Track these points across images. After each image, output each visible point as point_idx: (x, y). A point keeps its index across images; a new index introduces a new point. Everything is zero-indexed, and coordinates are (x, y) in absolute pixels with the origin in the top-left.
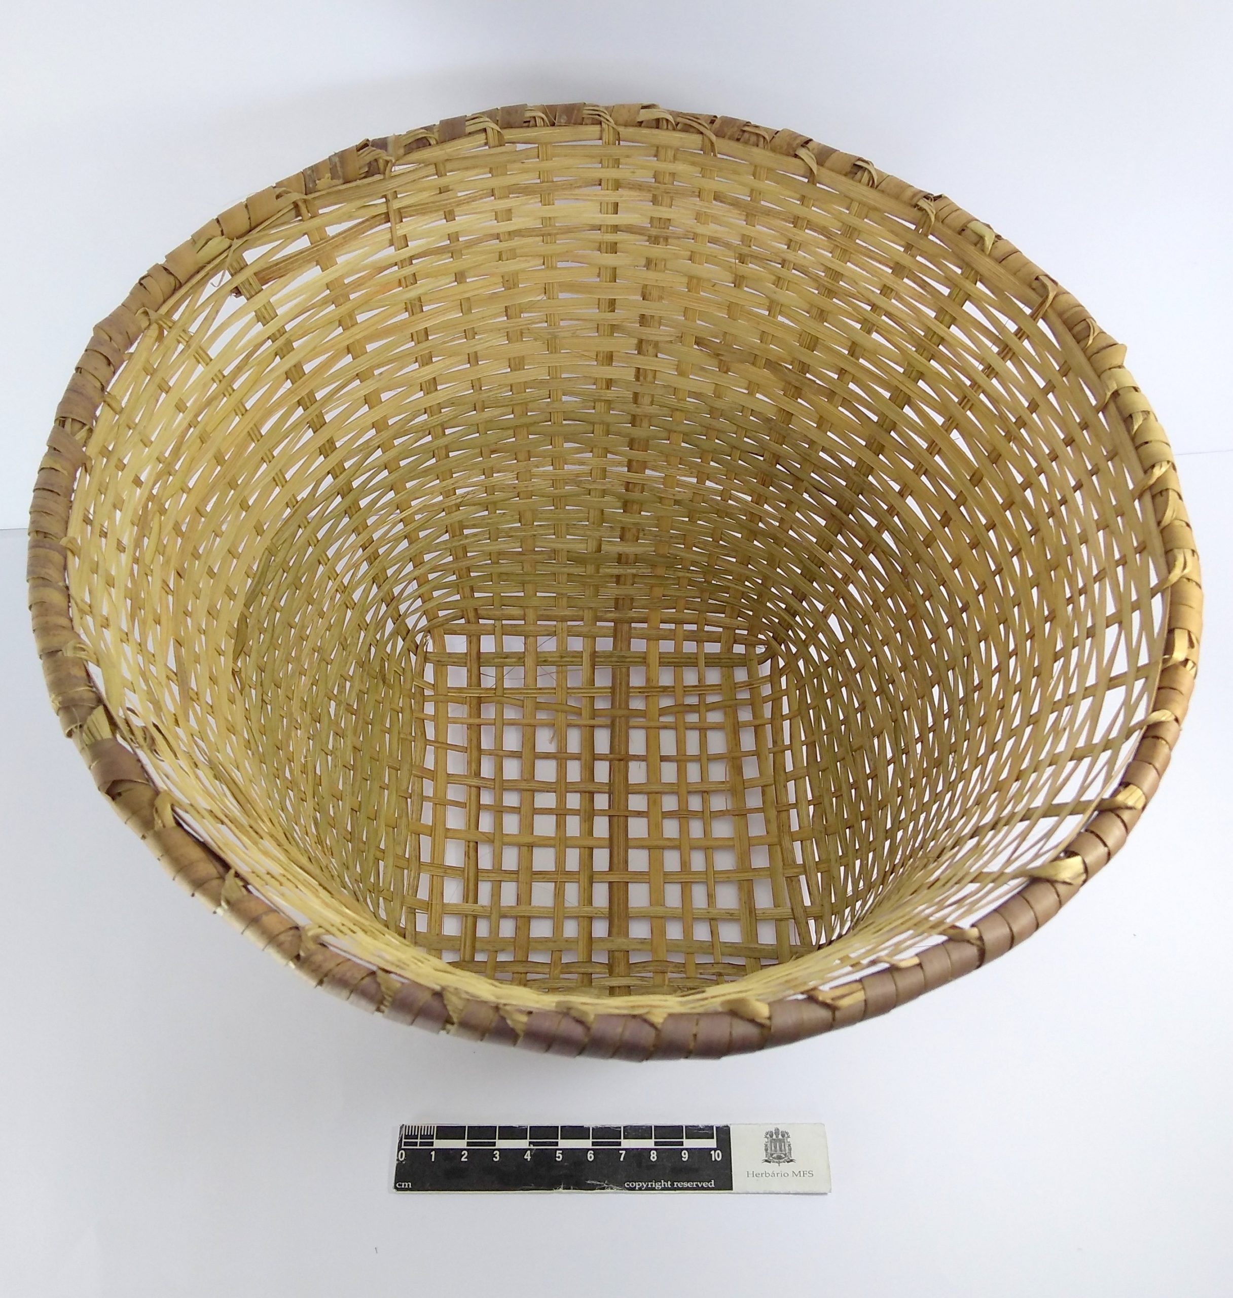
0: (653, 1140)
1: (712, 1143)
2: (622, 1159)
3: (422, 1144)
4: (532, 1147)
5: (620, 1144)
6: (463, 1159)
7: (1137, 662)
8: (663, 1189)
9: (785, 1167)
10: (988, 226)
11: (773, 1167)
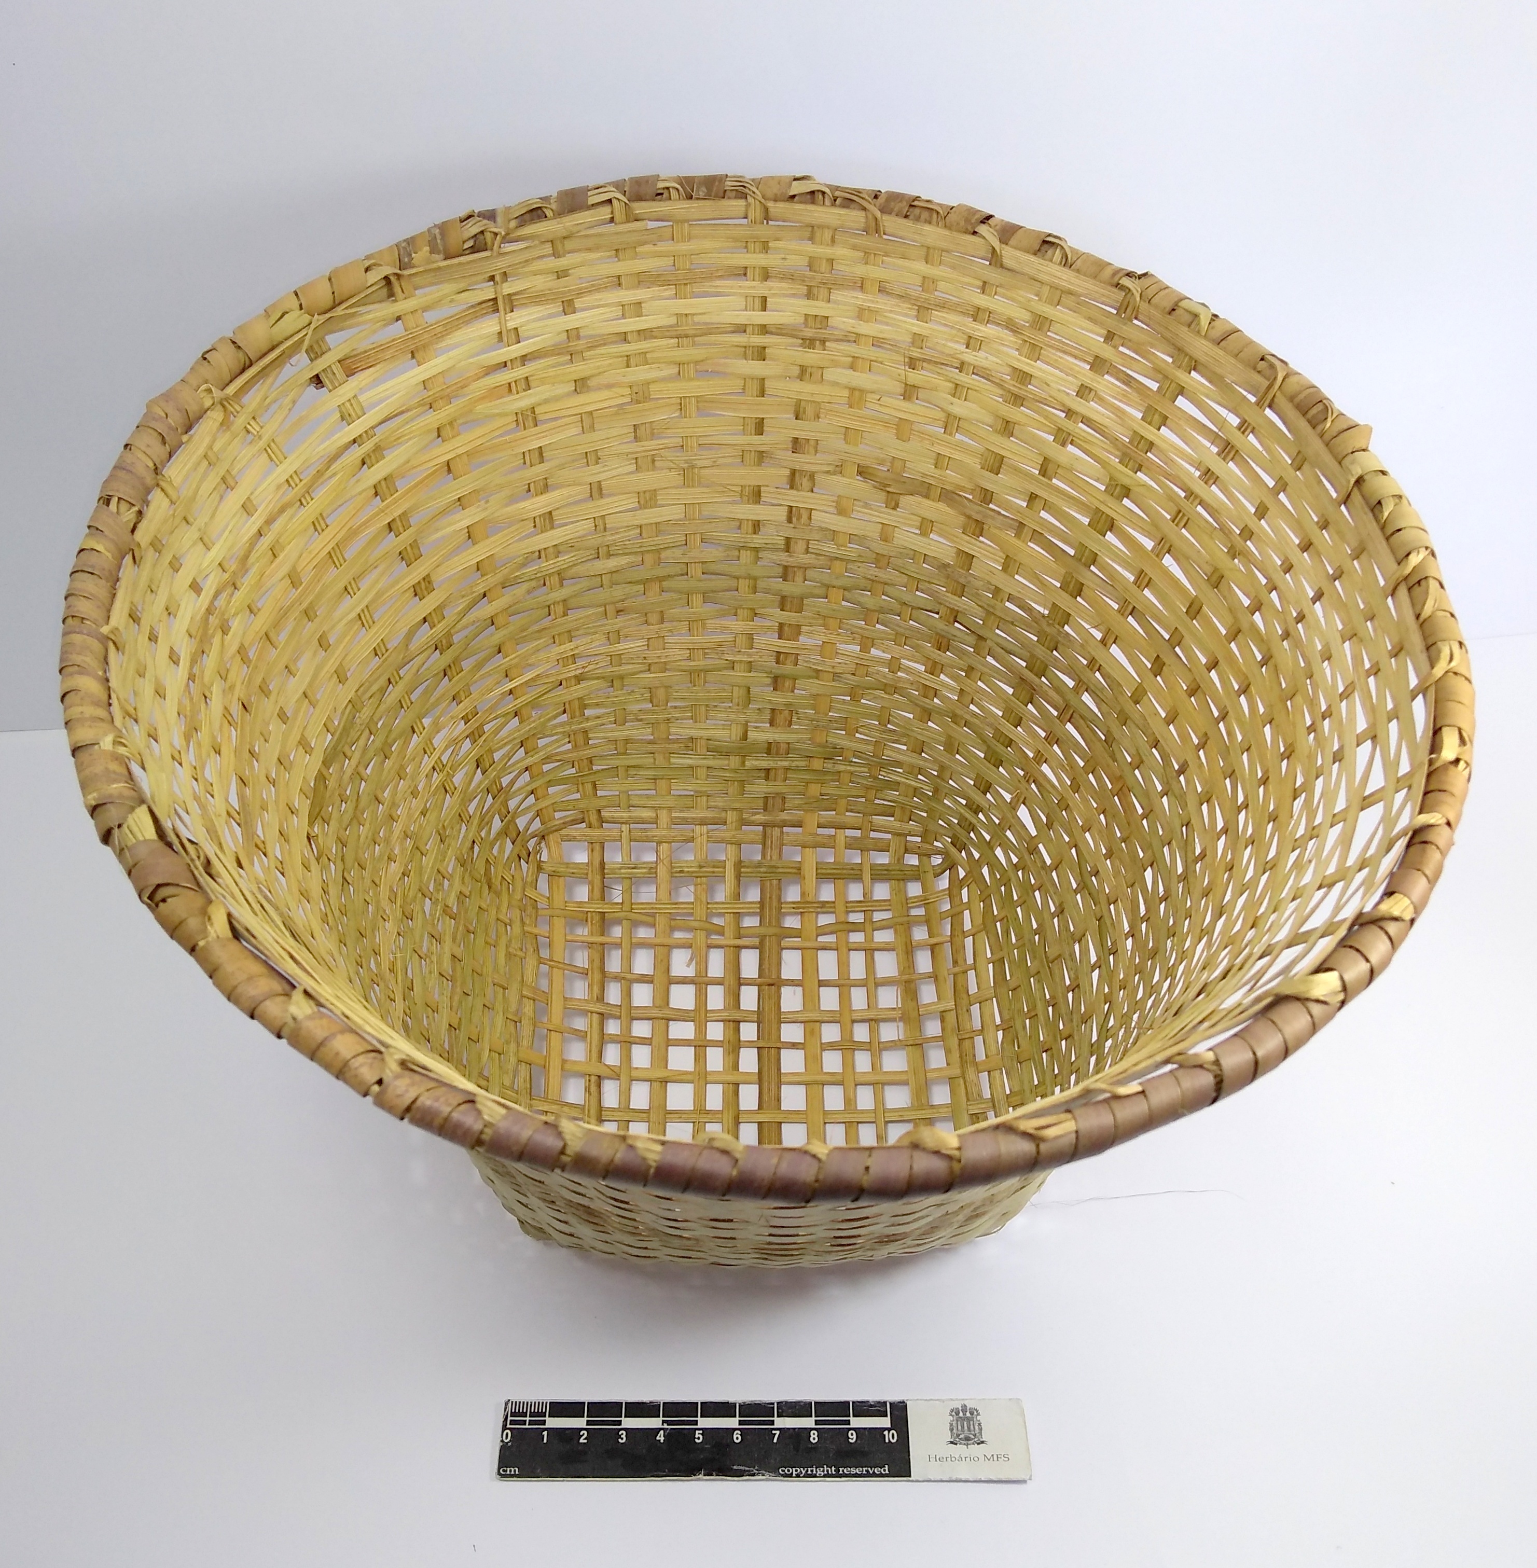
0: (814, 1418)
1: (885, 1422)
2: (775, 1441)
3: (531, 1423)
4: (665, 1426)
5: (772, 1423)
6: (582, 1441)
7: (1397, 772)
8: (825, 1476)
9: (974, 1449)
10: (1203, 304)
11: (961, 1449)
